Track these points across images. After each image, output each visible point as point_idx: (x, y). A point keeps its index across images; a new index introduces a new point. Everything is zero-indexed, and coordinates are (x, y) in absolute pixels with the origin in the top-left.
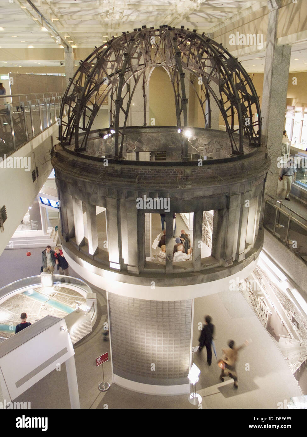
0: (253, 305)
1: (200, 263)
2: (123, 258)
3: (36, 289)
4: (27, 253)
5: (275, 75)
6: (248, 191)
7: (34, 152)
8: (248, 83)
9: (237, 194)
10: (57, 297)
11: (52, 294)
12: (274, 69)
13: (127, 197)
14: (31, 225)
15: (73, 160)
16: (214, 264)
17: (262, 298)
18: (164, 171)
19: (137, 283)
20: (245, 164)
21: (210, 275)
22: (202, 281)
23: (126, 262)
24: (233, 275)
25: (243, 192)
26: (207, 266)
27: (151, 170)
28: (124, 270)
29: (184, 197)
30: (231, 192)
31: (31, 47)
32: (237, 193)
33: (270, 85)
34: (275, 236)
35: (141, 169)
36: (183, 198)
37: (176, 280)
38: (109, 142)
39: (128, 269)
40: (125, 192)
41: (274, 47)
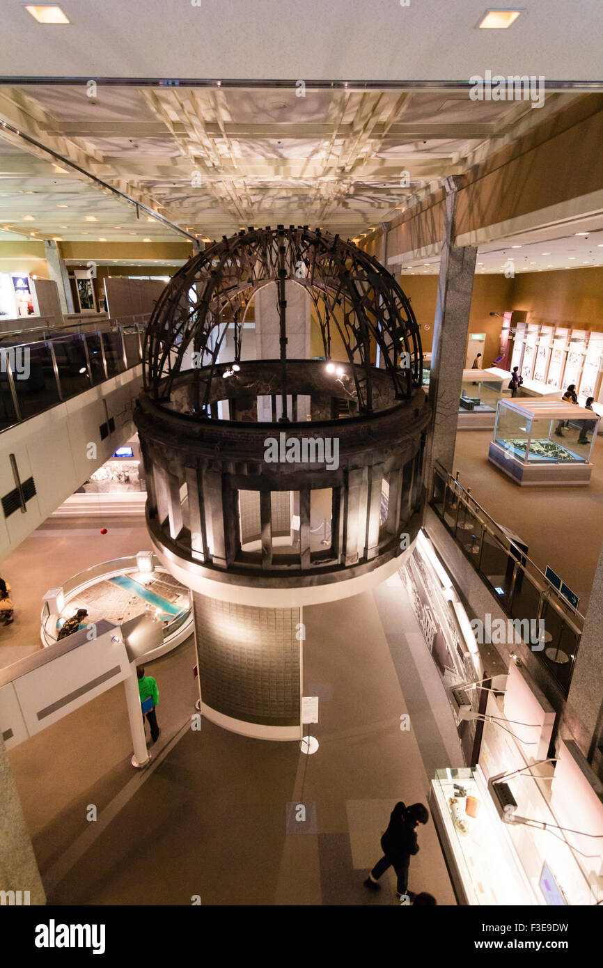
0: (419, 617)
1: (309, 557)
2: (208, 546)
3: (130, 574)
4: (102, 529)
5: (451, 292)
6: (379, 464)
7: (104, 400)
8: (404, 306)
9: (360, 468)
10: (155, 587)
11: (148, 583)
12: (449, 283)
13: (209, 467)
14: (140, 486)
15: (150, 414)
16: (331, 561)
17: (428, 607)
18: (255, 436)
19: (224, 581)
20: (372, 428)
21: (322, 576)
22: (311, 584)
23: (212, 551)
24: (359, 577)
25: (370, 464)
26: (320, 563)
27: (240, 433)
28: (208, 563)
29: (281, 470)
30: (350, 465)
31: (147, 240)
32: (359, 466)
33: (443, 306)
34: (443, 521)
35: (225, 431)
36: (282, 472)
37: (273, 581)
38: (232, 382)
39: (214, 562)
40: (206, 461)
41: (450, 249)
